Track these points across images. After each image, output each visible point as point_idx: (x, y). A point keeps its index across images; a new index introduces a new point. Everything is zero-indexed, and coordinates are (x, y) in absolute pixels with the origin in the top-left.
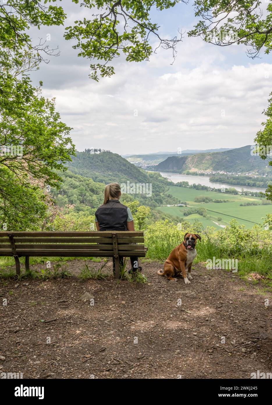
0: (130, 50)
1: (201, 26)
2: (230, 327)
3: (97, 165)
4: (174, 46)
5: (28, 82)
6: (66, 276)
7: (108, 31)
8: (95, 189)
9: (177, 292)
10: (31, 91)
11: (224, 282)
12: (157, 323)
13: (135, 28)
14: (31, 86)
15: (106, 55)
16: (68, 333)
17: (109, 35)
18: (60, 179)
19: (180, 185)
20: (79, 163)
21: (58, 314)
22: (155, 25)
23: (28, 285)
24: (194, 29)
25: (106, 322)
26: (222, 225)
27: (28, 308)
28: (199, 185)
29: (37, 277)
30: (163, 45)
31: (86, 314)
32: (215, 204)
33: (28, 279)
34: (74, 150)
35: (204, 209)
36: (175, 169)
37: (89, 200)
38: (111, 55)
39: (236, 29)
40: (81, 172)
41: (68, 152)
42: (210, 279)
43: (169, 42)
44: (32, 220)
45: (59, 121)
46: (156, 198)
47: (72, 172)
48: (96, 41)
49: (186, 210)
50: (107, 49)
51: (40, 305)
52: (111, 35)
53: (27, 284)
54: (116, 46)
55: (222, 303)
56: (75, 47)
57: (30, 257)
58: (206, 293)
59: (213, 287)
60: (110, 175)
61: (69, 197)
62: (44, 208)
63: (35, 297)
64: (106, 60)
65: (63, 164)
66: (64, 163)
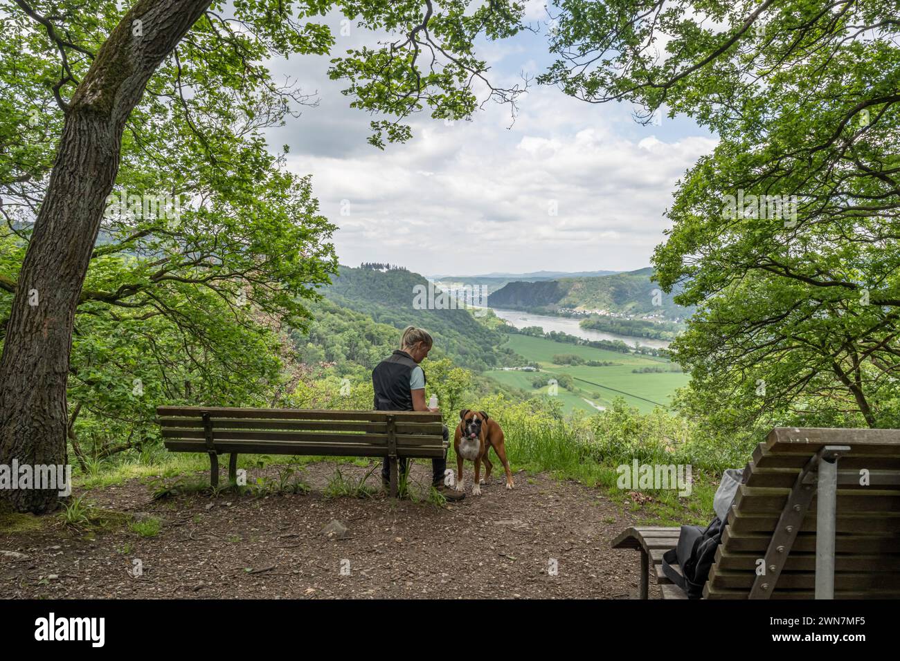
0: (440, 102)
1: (558, 69)
2: (580, 584)
3: (382, 292)
4: (514, 100)
5: (262, 145)
6: (301, 490)
7: (403, 69)
8: (376, 334)
9: (497, 523)
10: (267, 161)
11: (582, 507)
12: (453, 577)
13: (450, 66)
14: (266, 154)
15: (400, 107)
16: (292, 593)
17: (405, 75)
18: (307, 315)
19: (528, 332)
20: (350, 288)
21: (279, 558)
22: (483, 63)
23: (231, 506)
24: (548, 72)
25: (362, 573)
26: (601, 405)
27: (225, 548)
28: (562, 334)
29: (249, 492)
30: (497, 97)
31: (328, 558)
32: (589, 367)
33: (231, 495)
34: (335, 266)
35: (569, 377)
36: (520, 303)
37: (363, 355)
38: (407, 107)
39: (617, 77)
40: (352, 304)
41: (325, 268)
42: (557, 501)
43: (505, 93)
44: (253, 388)
45: (316, 214)
46: (485, 354)
47: (336, 302)
48: (383, 83)
49: (537, 377)
50: (401, 98)
51: (248, 543)
52: (409, 75)
53: (229, 504)
54: (416, 93)
55: (573, 544)
56: (345, 92)
57: (238, 454)
58: (547, 525)
59: (561, 515)
60: (403, 310)
61: (328, 347)
62: (276, 366)
63: (240, 528)
64: (398, 115)
65: (315, 289)
66: (317, 287)
